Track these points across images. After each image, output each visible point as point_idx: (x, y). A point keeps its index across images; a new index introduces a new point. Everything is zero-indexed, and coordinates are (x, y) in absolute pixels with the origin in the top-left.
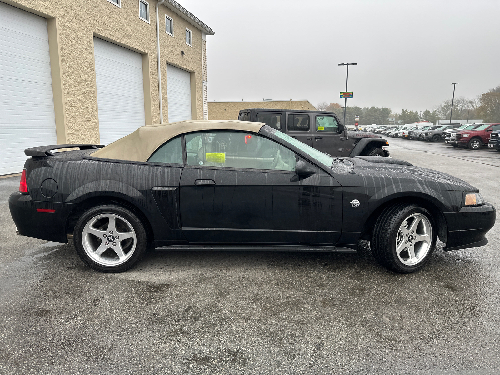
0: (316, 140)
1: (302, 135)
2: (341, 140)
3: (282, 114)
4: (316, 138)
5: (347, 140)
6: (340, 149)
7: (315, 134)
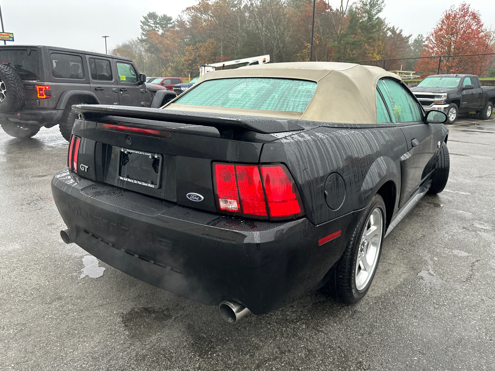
0: (121, 92)
1: (108, 86)
2: (141, 92)
3: (81, 57)
4: (121, 90)
5: (146, 92)
6: (142, 103)
7: (119, 85)
